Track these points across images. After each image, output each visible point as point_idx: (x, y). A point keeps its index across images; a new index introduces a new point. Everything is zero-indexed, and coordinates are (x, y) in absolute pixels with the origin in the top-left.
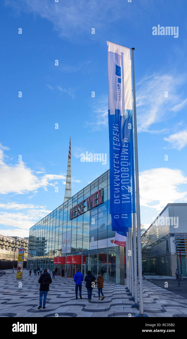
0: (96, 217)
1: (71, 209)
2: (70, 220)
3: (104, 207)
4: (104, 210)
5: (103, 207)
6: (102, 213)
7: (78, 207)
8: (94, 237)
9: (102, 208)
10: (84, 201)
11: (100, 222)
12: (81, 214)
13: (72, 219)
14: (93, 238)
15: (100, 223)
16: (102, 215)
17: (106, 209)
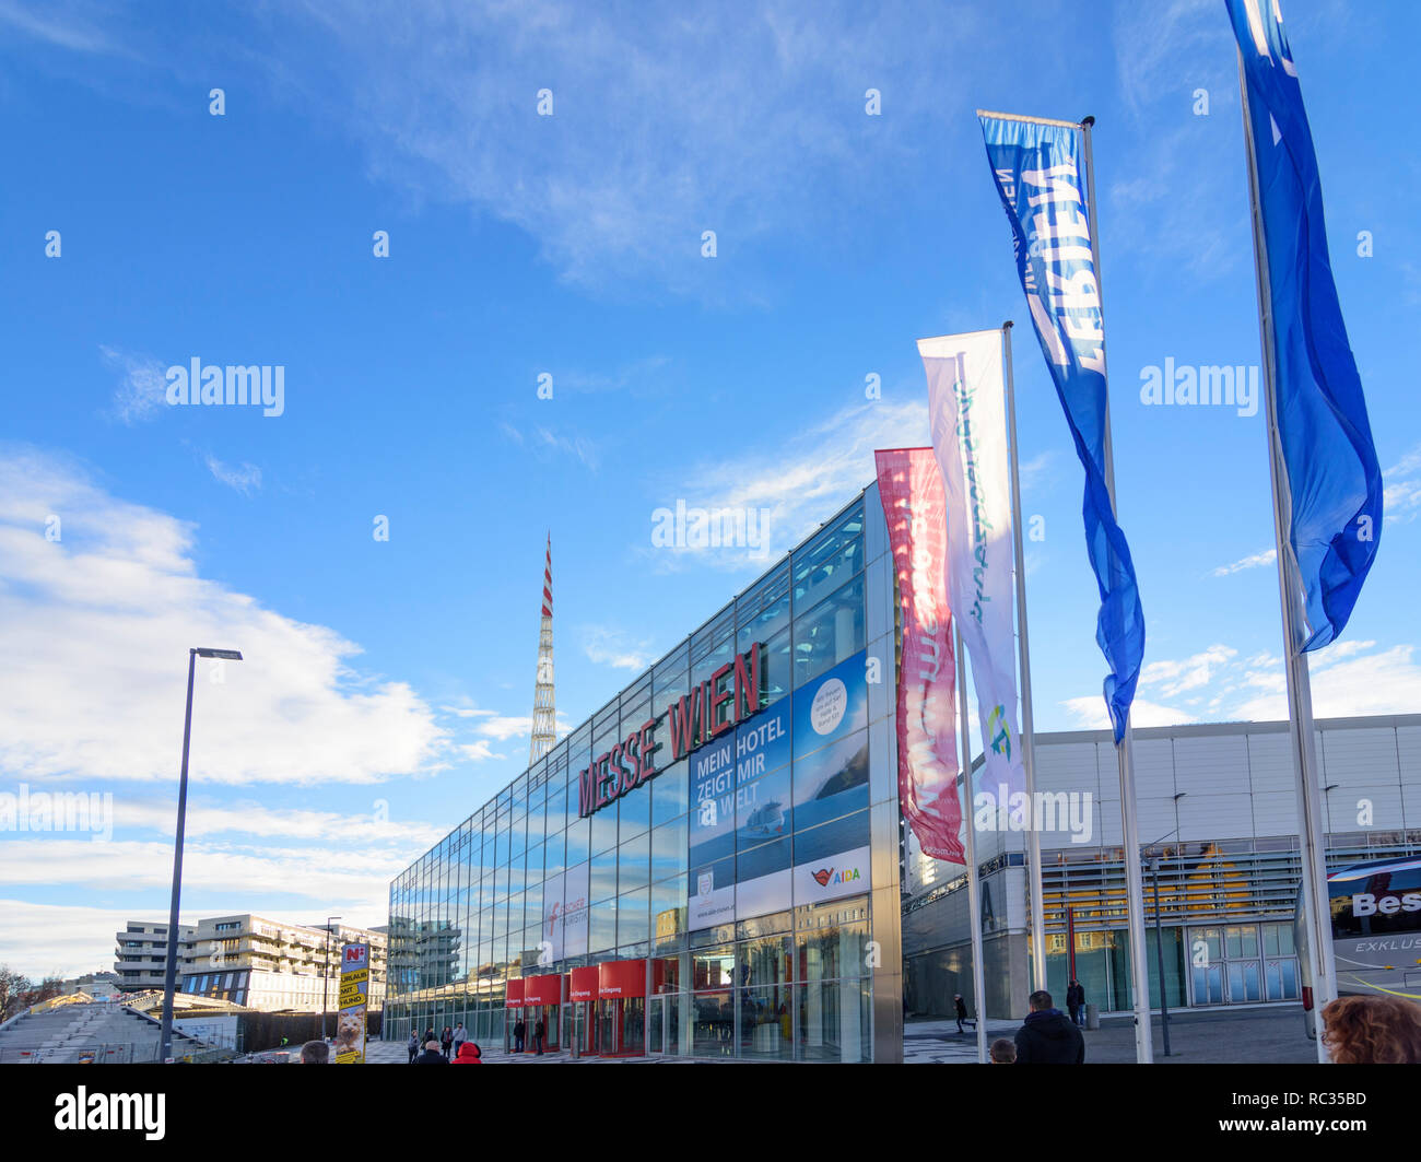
0: (723, 783)
1: (587, 772)
2: (581, 817)
3: (774, 725)
4: (771, 739)
5: (766, 730)
6: (762, 755)
7: (620, 757)
8: (711, 874)
9: (759, 734)
10: (655, 725)
11: (750, 798)
12: (637, 785)
13: (593, 812)
14: (706, 879)
15: (747, 803)
16: (761, 764)
17: (780, 734)
